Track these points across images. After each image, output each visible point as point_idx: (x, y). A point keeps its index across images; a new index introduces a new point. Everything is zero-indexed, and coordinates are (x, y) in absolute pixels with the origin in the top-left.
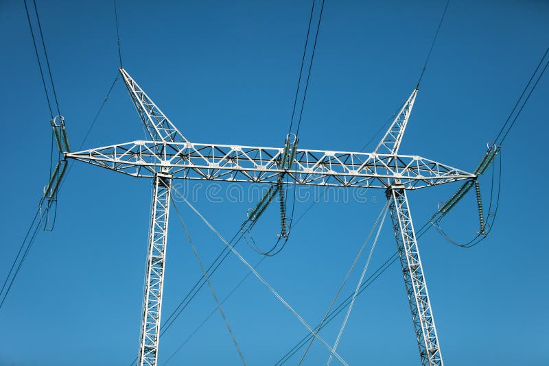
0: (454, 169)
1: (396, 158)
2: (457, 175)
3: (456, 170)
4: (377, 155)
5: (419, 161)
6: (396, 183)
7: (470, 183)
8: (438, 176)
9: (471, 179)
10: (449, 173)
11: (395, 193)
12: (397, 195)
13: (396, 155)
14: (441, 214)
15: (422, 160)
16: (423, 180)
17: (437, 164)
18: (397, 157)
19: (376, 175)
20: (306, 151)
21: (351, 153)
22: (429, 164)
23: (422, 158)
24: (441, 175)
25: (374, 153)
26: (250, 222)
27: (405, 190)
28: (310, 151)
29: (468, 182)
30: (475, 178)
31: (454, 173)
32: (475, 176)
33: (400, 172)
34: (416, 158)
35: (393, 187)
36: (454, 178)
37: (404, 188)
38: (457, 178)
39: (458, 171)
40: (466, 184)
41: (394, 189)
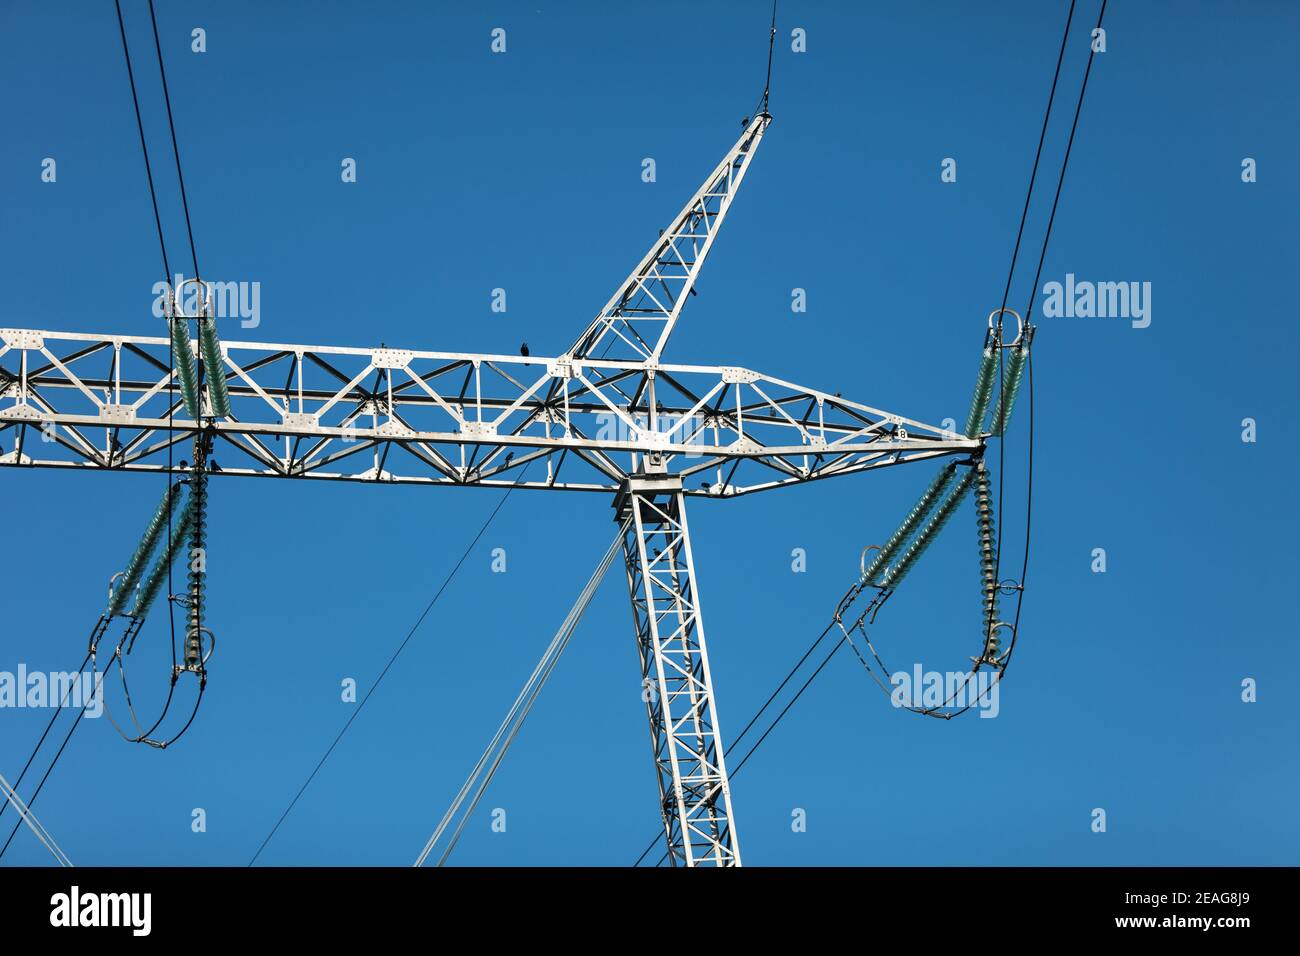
0: (889, 418)
1: (651, 375)
2: (902, 441)
3: (899, 420)
4: (578, 365)
5: (745, 388)
6: (649, 469)
7: (963, 471)
8: (819, 444)
9: (967, 456)
10: (865, 432)
11: (642, 505)
12: (648, 516)
13: (652, 363)
14: (871, 593)
15: (759, 383)
16: (755, 458)
17: (821, 397)
18: (658, 373)
19: (568, 440)
20: (300, 350)
21: (477, 359)
22: (786, 398)
23: (757, 376)
24: (830, 438)
25: (567, 358)
26: (120, 625)
27: (680, 497)
28: (313, 349)
29: (952, 468)
30: (978, 452)
31: (892, 431)
32: (975, 443)
34: (734, 375)
35: (636, 485)
36: (890, 452)
37: (680, 491)
38: (901, 451)
39: (904, 426)
40: (946, 476)
41: (636, 492)
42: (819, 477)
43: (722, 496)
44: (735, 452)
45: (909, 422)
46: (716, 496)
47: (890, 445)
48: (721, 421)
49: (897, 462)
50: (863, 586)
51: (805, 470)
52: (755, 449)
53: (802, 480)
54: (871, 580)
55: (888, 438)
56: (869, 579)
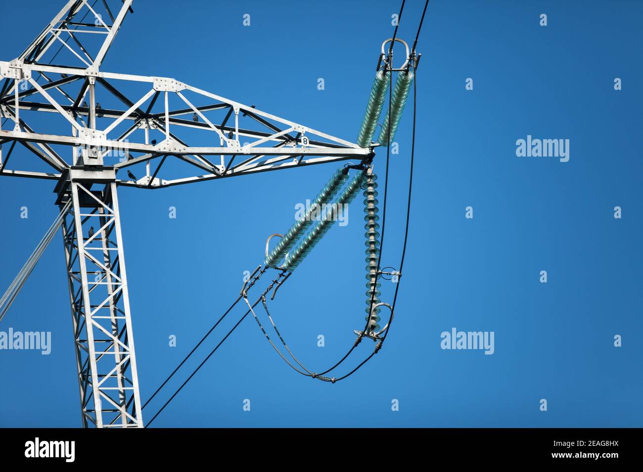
0: (295, 127)
1: (92, 81)
2: (304, 148)
3: (302, 129)
5: (173, 95)
6: (87, 162)
7: (354, 174)
8: (233, 146)
9: (358, 162)
10: (273, 138)
11: (81, 192)
12: (85, 201)
13: (93, 70)
14: (273, 274)
15: (185, 92)
16: (179, 156)
17: (237, 106)
18: (99, 79)
19: (17, 133)
22: (207, 106)
23: (183, 86)
25: (19, 62)
27: (114, 186)
29: (345, 172)
30: (368, 159)
31: (295, 138)
32: (366, 151)
33: (100, 127)
34: (166, 84)
35: (75, 174)
36: (294, 156)
37: (113, 181)
38: (303, 155)
39: (307, 134)
40: (340, 178)
41: (75, 180)
42: (233, 175)
43: (150, 187)
44: (162, 150)
45: (311, 131)
46: (144, 187)
47: (294, 150)
48: (151, 123)
49: (300, 164)
50: (266, 268)
51: (221, 168)
52: (179, 148)
53: (218, 176)
54: (273, 263)
55: (293, 144)
56: (272, 262)
